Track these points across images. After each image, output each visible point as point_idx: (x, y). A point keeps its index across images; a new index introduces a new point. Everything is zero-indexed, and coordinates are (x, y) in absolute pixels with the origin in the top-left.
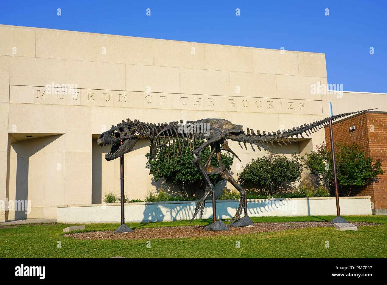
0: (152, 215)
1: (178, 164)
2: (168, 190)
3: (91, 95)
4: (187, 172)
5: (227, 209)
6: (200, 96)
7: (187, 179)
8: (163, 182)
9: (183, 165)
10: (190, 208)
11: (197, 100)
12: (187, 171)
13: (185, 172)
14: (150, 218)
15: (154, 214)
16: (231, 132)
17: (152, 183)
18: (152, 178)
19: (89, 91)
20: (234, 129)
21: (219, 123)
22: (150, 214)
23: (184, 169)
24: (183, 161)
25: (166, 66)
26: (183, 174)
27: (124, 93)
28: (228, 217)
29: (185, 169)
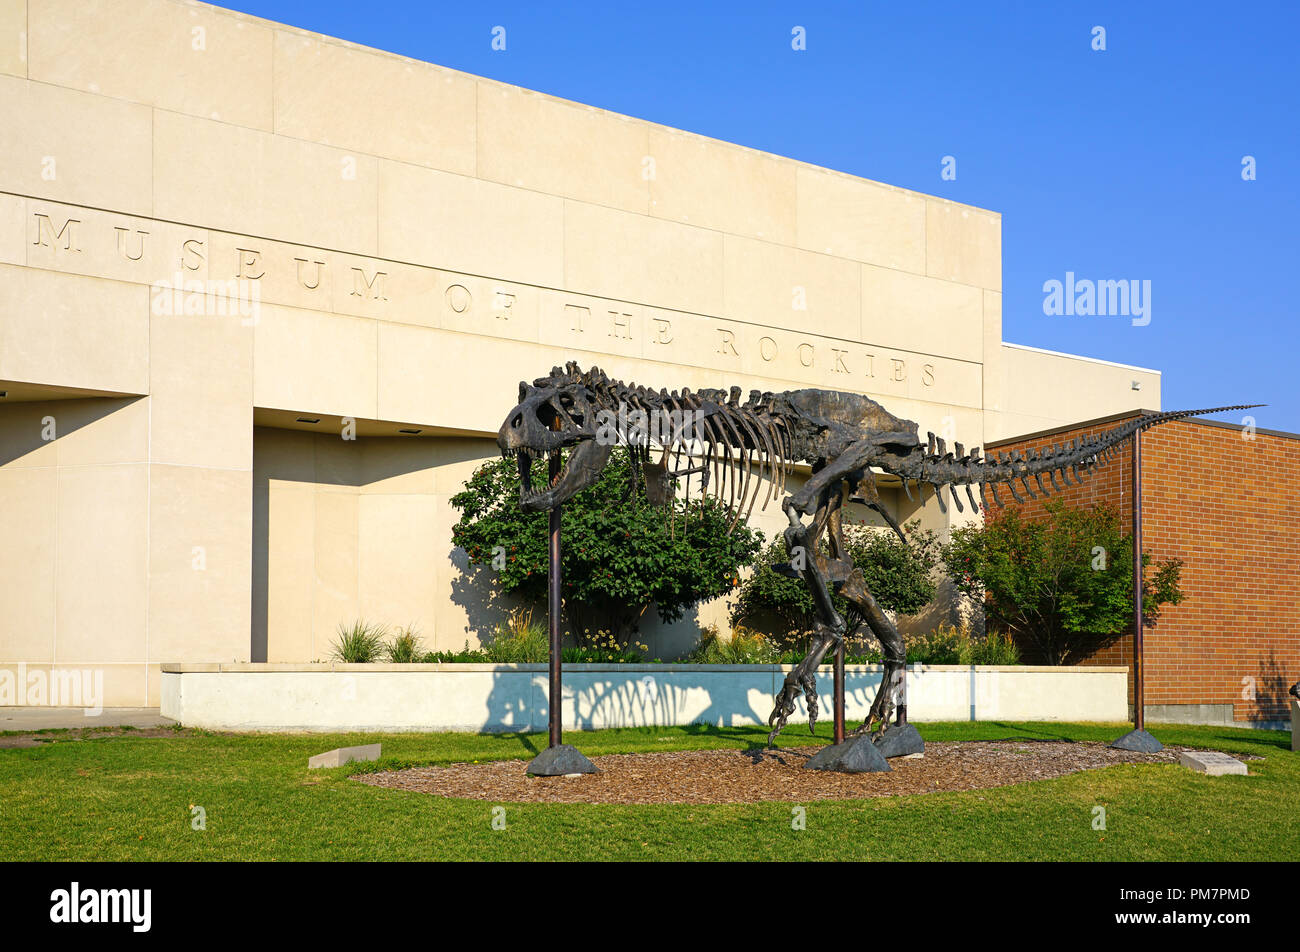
0: (515, 710)
1: (602, 539)
2: (511, 623)
3: (248, 257)
4: (632, 566)
5: (746, 695)
6: (629, 308)
7: (629, 591)
8: (494, 595)
9: (618, 540)
10: (636, 689)
11: (620, 319)
12: (635, 563)
13: (628, 567)
14: (509, 720)
15: (522, 707)
16: (890, 441)
17: (452, 598)
18: (456, 579)
19: (242, 242)
20: (897, 434)
21: (849, 406)
22: (508, 706)
23: (621, 558)
24: (620, 529)
25: (520, 183)
26: (619, 574)
27: (373, 266)
28: (748, 721)
29: (627, 555)
